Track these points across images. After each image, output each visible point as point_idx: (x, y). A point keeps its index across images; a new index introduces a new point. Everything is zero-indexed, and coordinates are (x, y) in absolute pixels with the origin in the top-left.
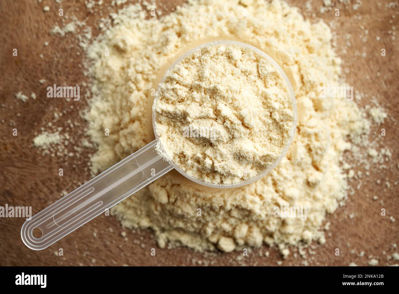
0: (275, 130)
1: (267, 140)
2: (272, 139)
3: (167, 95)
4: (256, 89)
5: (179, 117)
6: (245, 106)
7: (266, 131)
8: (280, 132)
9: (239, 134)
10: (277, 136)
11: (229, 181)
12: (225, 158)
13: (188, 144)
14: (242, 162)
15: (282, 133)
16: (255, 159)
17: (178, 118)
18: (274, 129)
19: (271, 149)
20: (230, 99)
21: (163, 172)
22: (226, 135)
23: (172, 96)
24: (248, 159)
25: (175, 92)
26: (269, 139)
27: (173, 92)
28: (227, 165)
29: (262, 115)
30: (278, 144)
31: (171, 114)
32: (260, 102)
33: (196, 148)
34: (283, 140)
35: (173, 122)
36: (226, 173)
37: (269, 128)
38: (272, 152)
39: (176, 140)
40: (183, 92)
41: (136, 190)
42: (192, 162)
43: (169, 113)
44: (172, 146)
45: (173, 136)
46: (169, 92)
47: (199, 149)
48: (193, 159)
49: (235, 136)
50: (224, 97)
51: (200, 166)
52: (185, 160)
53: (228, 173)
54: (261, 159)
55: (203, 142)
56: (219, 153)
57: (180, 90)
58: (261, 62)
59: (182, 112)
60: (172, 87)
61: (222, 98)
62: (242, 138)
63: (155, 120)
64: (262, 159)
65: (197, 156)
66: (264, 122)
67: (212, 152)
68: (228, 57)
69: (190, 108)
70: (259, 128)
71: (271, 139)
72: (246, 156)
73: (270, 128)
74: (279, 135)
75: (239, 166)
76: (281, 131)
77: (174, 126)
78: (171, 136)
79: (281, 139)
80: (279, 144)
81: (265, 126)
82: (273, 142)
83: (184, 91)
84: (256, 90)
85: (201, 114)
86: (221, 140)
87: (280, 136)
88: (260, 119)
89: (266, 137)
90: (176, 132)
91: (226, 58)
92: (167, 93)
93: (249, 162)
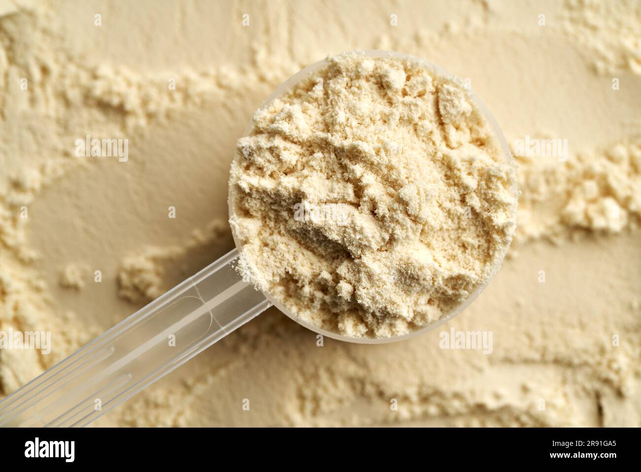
0: (473, 228)
1: (456, 246)
2: (466, 245)
3: (259, 160)
4: (431, 149)
5: (285, 200)
6: (410, 179)
7: (453, 229)
8: (482, 232)
9: (404, 232)
10: (477, 240)
11: (385, 329)
12: (377, 281)
13: (303, 254)
14: (410, 288)
15: (487, 233)
16: (436, 283)
17: (283, 203)
18: (470, 225)
19: (465, 265)
20: (383, 168)
21: (251, 314)
22: (375, 235)
23: (269, 161)
24: (422, 282)
25: (274, 154)
26: (461, 245)
27: (272, 154)
28: (381, 295)
29: (444, 199)
30: (479, 256)
31: (268, 195)
32: (439, 174)
33: (318, 263)
34: (488, 248)
35: (273, 212)
36: (379, 311)
37: (459, 223)
38: (468, 270)
39: (282, 247)
40: (291, 155)
41: (197, 350)
42: (312, 290)
43: (265, 192)
44: (271, 261)
45: (275, 240)
46: (262, 155)
47: (325, 263)
48: (313, 284)
49: (396, 236)
50: (372, 164)
51: (327, 298)
52: (298, 287)
53: (383, 311)
54: (446, 285)
55: (332, 251)
56: (365, 272)
57: (284, 150)
58: (445, 92)
59: (291, 191)
60: (269, 145)
61: (369, 166)
62: (409, 239)
63: (233, 211)
64: (449, 285)
65: (323, 278)
66: (449, 212)
67: (350, 270)
68: (379, 85)
69: (309, 183)
70: (440, 223)
71: (464, 246)
72: (418, 276)
73: (462, 223)
74: (480, 239)
75: (405, 296)
76: (485, 229)
77: (277, 221)
78: (270, 240)
79: (486, 245)
80: (481, 257)
81: (452, 220)
82: (468, 251)
83: (293, 151)
84: (433, 152)
85: (331, 194)
86: (365, 246)
87: (483, 241)
88: (440, 206)
89: (455, 241)
90: (279, 233)
91: (375, 86)
92: (258, 156)
93: (424, 287)
